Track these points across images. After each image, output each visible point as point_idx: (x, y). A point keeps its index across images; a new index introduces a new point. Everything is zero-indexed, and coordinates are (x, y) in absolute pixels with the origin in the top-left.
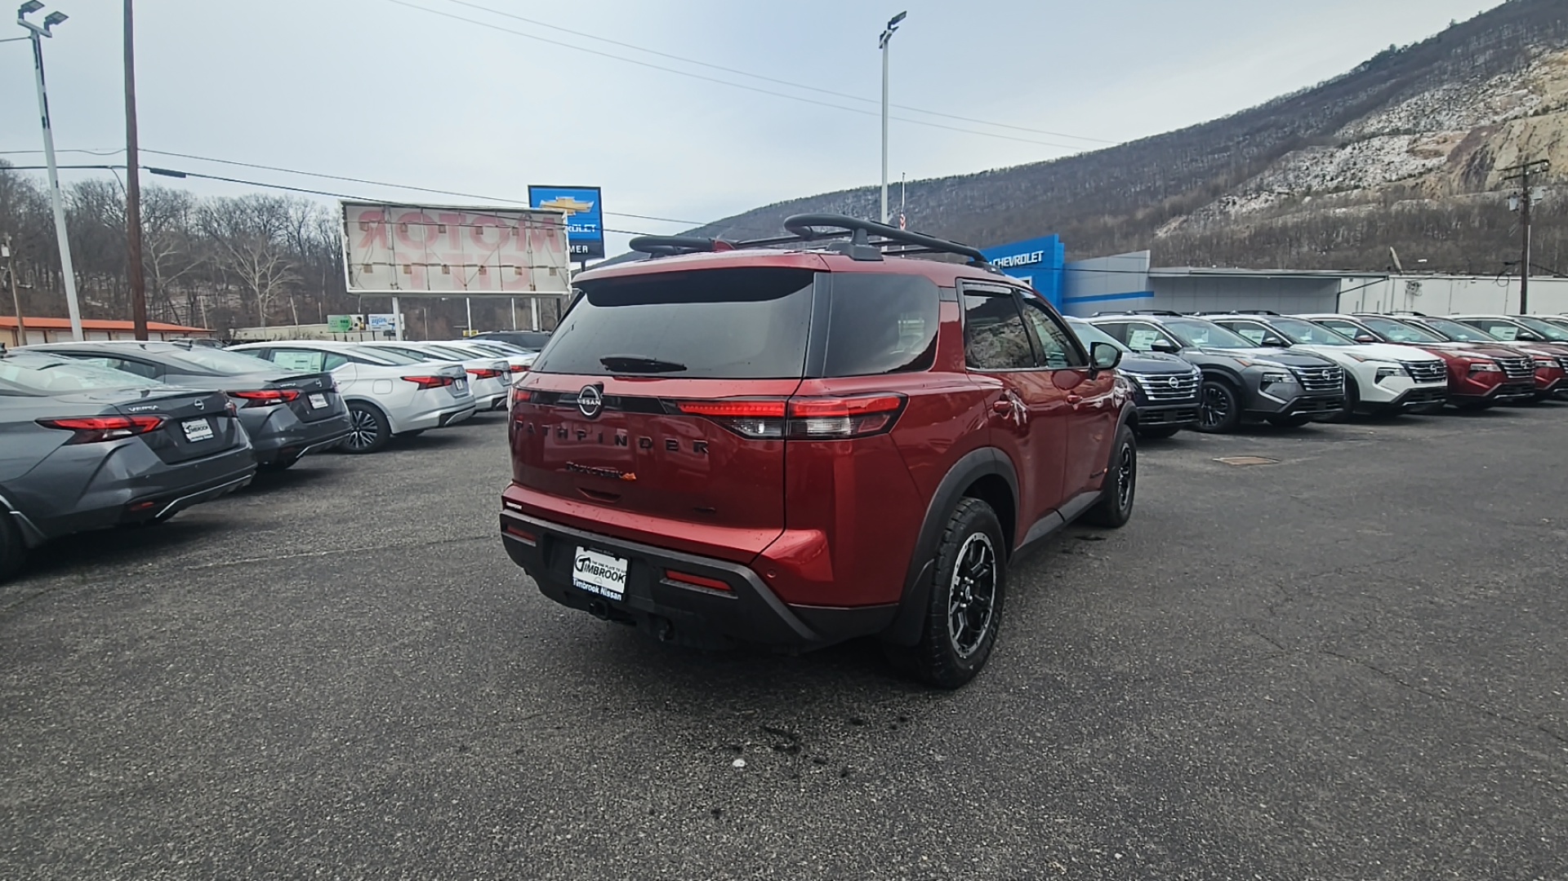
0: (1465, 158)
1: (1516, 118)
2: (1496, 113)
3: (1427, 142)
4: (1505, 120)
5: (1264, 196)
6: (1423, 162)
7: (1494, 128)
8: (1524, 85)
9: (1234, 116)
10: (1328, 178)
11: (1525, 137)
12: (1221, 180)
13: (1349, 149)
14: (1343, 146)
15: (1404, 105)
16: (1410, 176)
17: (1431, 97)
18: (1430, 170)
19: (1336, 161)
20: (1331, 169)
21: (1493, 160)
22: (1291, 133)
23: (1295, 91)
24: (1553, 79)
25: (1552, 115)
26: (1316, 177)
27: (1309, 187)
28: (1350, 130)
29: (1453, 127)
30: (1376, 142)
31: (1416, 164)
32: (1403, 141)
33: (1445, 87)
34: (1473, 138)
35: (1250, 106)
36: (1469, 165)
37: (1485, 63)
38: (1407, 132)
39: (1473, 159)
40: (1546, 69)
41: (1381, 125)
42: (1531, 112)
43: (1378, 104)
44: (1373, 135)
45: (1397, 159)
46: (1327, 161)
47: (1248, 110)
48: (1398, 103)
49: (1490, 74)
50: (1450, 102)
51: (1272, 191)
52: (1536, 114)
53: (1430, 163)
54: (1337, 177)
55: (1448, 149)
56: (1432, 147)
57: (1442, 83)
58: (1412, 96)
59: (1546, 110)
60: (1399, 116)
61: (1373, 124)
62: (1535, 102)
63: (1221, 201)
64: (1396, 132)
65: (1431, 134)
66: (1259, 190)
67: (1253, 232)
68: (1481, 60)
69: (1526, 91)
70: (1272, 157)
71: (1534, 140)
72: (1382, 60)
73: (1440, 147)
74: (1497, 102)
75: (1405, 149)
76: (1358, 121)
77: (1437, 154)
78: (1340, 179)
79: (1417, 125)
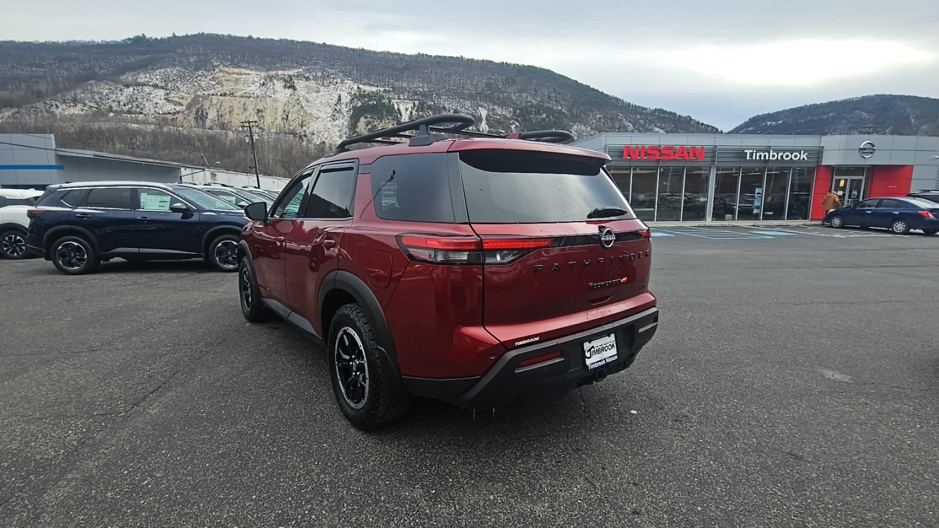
0: (194, 110)
1: (213, 95)
2: (204, 90)
3: (173, 96)
4: (209, 94)
5: (80, 106)
6: (174, 107)
7: (205, 98)
8: (213, 79)
9: (42, 43)
10: (122, 103)
11: (219, 105)
12: (42, 87)
13: (131, 89)
14: (127, 86)
15: (157, 72)
16: (169, 113)
17: (172, 72)
18: (179, 112)
19: (125, 94)
20: (123, 99)
21: (207, 114)
22: (90, 68)
23: (87, 41)
24: (226, 80)
25: (228, 98)
26: (114, 101)
27: (111, 107)
28: (128, 77)
29: (185, 92)
30: (147, 89)
31: (170, 107)
32: (162, 93)
33: (177, 68)
34: (196, 100)
35: (54, 40)
36: (197, 114)
37: (194, 62)
38: (162, 88)
39: (198, 111)
40: (222, 74)
41: (147, 80)
42: (219, 94)
43: (143, 66)
44: (144, 85)
45: (160, 102)
46: (119, 93)
47: (53, 43)
48: (154, 69)
49: (197, 69)
50: (181, 77)
51: (85, 105)
52: (221, 95)
53: (178, 108)
54: (128, 104)
55: (185, 102)
56: (177, 100)
57: (175, 66)
58: (161, 68)
59: (225, 95)
60: (156, 77)
61: (142, 78)
62: (219, 89)
63: (45, 103)
64: (156, 86)
65: (175, 92)
66: (75, 101)
67: (78, 129)
68: (192, 60)
69: (215, 83)
70: (81, 80)
71: (223, 108)
72: (140, 41)
73: (181, 101)
74: (203, 84)
75: (163, 97)
76: (134, 73)
77: (181, 104)
78: (130, 106)
79: (167, 85)
